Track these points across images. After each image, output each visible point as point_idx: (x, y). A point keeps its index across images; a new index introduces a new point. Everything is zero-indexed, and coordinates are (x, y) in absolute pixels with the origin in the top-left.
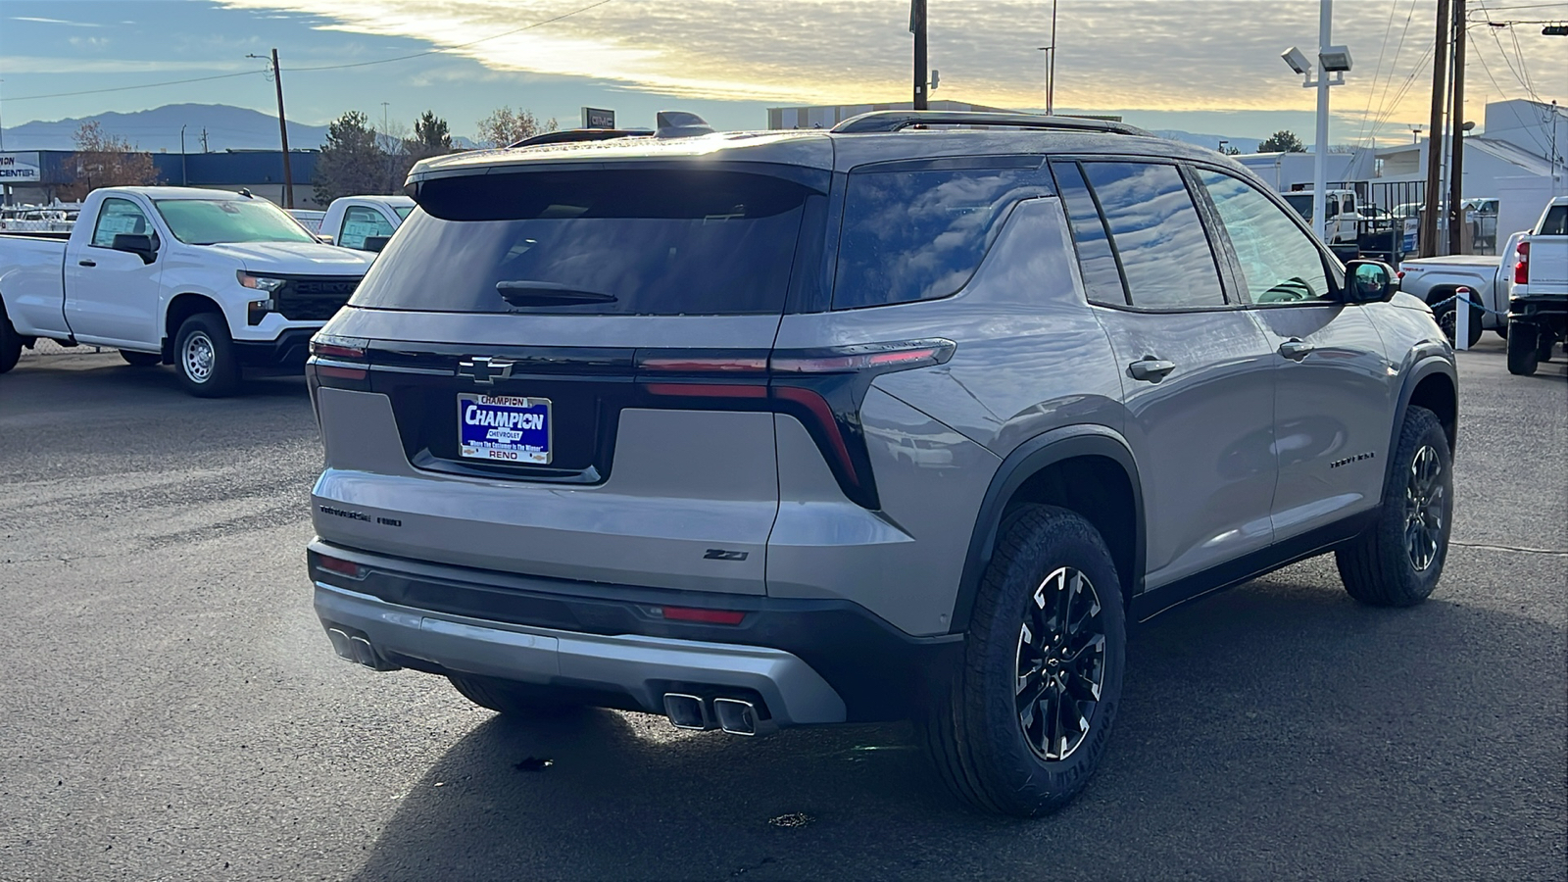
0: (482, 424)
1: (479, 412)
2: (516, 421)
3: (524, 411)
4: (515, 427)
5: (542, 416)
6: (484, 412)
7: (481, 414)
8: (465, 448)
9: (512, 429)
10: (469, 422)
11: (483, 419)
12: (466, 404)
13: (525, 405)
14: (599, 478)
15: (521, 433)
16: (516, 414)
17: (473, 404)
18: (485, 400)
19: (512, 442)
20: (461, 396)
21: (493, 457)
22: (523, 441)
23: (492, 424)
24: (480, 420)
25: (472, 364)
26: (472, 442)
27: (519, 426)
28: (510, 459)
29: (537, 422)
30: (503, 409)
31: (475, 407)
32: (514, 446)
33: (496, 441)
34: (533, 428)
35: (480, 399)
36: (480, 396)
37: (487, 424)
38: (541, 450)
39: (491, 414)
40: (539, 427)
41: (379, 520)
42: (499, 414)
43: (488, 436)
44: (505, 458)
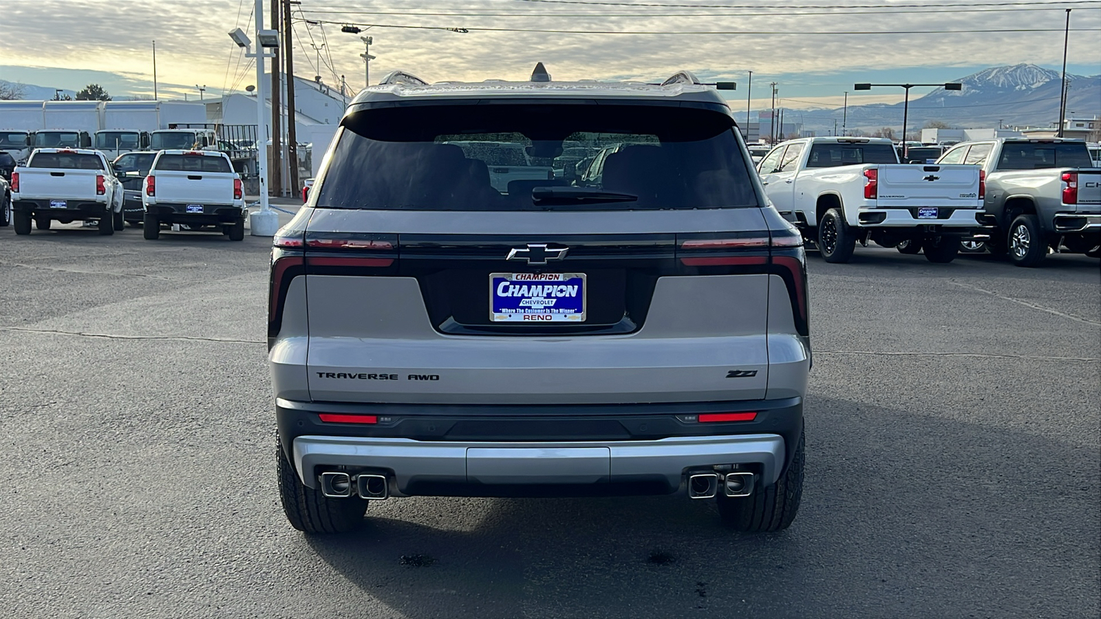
0: (514, 295)
1: (512, 287)
2: (549, 291)
3: (559, 284)
4: (549, 296)
5: (576, 287)
6: (518, 287)
7: (514, 288)
8: (497, 315)
9: (545, 298)
10: (500, 293)
11: (514, 291)
12: (497, 282)
13: (561, 279)
14: (635, 327)
15: (555, 300)
16: (551, 287)
17: (507, 281)
18: (519, 277)
19: (545, 308)
20: (492, 276)
21: (527, 320)
22: (557, 306)
23: (526, 295)
24: (513, 293)
25: (528, 250)
26: (503, 310)
27: (553, 295)
28: (545, 320)
29: (571, 291)
30: (537, 284)
31: (508, 283)
32: (548, 310)
33: (530, 308)
34: (568, 295)
35: (514, 277)
36: (515, 275)
37: (520, 295)
38: (575, 312)
39: (525, 287)
40: (574, 295)
41: (410, 377)
42: (533, 287)
43: (521, 305)
44: (540, 320)
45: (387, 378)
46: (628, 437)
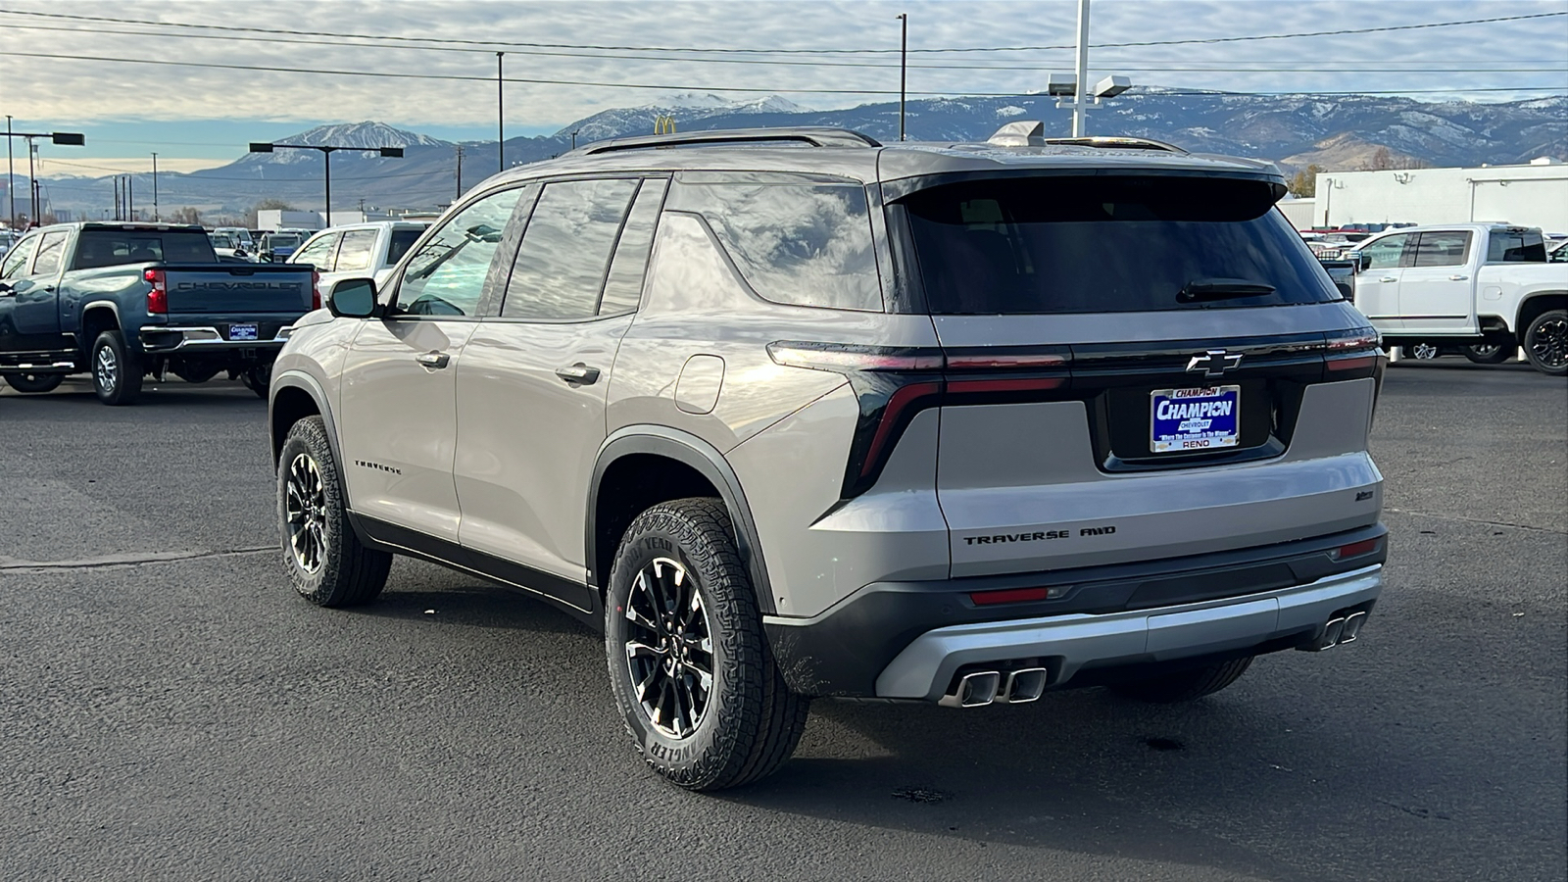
0: (1175, 417)
1: (1171, 406)
2: (1205, 410)
3: (1214, 400)
4: (1205, 417)
5: (1230, 402)
6: (1177, 406)
7: (1174, 408)
8: (1157, 443)
9: (1202, 418)
10: (1161, 417)
11: (1175, 413)
12: (1159, 400)
13: (1217, 394)
14: (1284, 447)
15: (1210, 421)
16: (1206, 404)
17: (1167, 399)
18: (1180, 394)
19: (1203, 431)
20: (1154, 393)
21: (1186, 448)
22: (1213, 429)
23: (1185, 417)
24: (1173, 414)
25: (1208, 358)
26: (1163, 437)
27: (1209, 415)
28: (1203, 447)
29: (1225, 408)
30: (1194, 401)
31: (1168, 402)
32: (1204, 434)
33: (1188, 432)
34: (1222, 414)
35: (1175, 394)
36: (1175, 391)
37: (1179, 417)
38: (1230, 434)
39: (1184, 406)
40: (1228, 413)
41: (1082, 532)
42: (1192, 405)
43: (1180, 429)
44: (1199, 447)
45: (1056, 536)
46: (1293, 581)
